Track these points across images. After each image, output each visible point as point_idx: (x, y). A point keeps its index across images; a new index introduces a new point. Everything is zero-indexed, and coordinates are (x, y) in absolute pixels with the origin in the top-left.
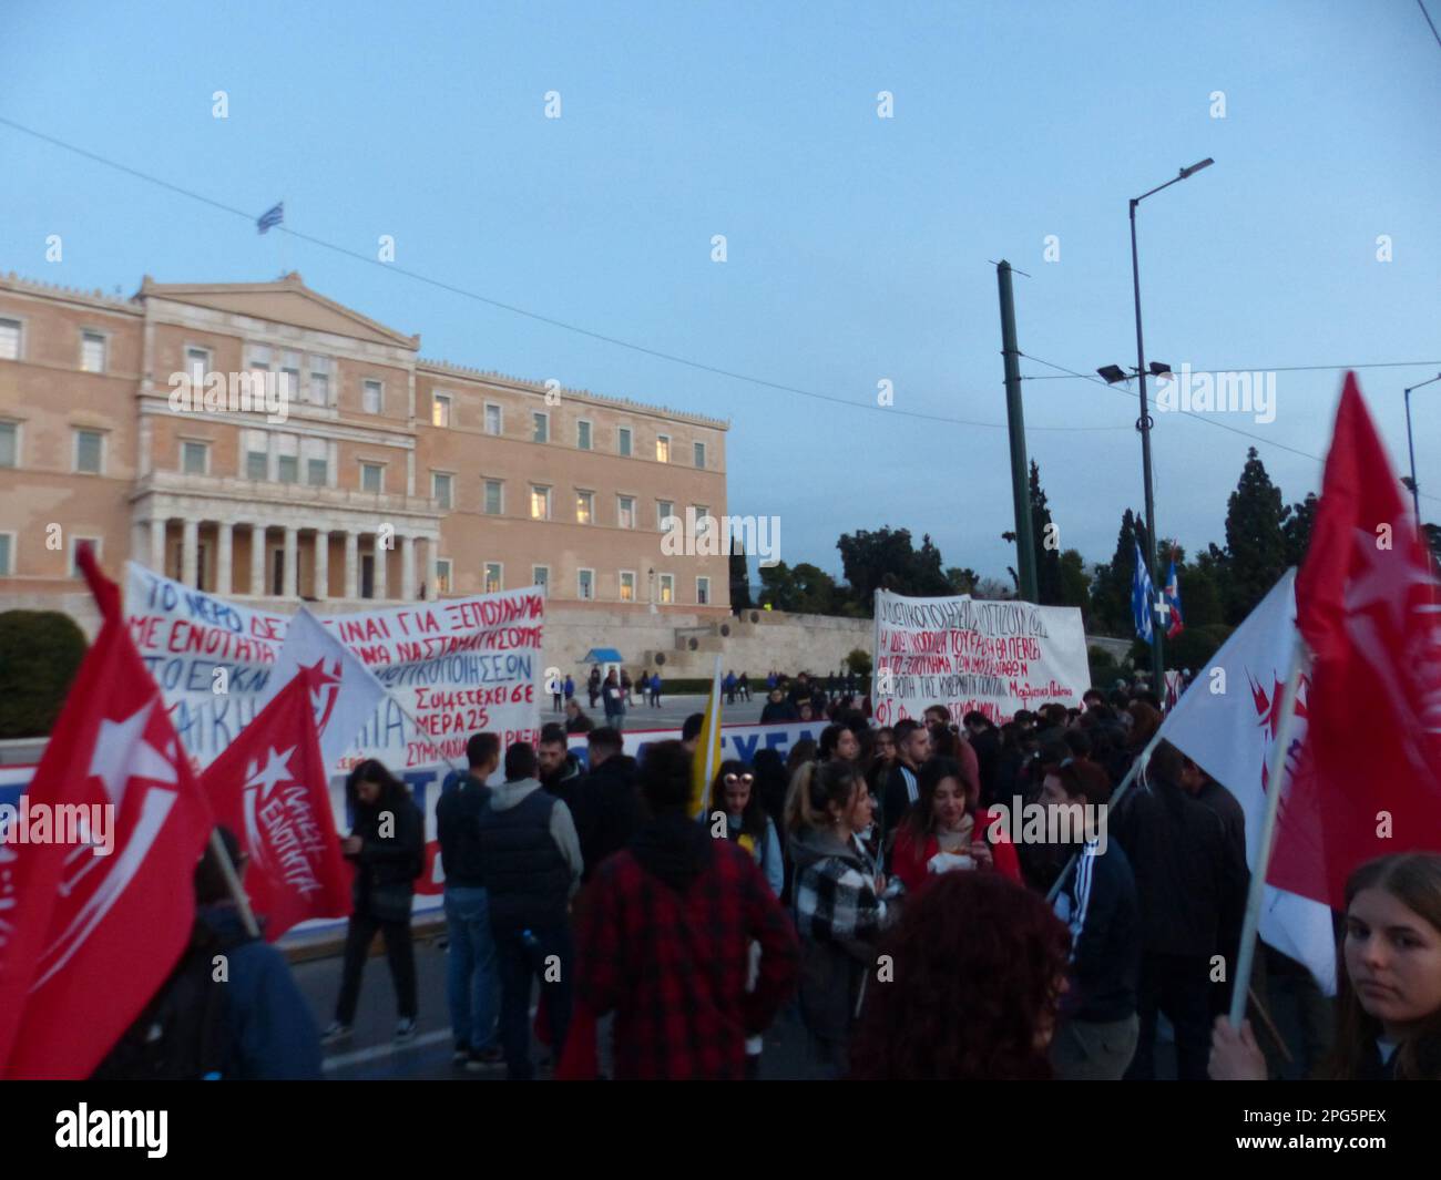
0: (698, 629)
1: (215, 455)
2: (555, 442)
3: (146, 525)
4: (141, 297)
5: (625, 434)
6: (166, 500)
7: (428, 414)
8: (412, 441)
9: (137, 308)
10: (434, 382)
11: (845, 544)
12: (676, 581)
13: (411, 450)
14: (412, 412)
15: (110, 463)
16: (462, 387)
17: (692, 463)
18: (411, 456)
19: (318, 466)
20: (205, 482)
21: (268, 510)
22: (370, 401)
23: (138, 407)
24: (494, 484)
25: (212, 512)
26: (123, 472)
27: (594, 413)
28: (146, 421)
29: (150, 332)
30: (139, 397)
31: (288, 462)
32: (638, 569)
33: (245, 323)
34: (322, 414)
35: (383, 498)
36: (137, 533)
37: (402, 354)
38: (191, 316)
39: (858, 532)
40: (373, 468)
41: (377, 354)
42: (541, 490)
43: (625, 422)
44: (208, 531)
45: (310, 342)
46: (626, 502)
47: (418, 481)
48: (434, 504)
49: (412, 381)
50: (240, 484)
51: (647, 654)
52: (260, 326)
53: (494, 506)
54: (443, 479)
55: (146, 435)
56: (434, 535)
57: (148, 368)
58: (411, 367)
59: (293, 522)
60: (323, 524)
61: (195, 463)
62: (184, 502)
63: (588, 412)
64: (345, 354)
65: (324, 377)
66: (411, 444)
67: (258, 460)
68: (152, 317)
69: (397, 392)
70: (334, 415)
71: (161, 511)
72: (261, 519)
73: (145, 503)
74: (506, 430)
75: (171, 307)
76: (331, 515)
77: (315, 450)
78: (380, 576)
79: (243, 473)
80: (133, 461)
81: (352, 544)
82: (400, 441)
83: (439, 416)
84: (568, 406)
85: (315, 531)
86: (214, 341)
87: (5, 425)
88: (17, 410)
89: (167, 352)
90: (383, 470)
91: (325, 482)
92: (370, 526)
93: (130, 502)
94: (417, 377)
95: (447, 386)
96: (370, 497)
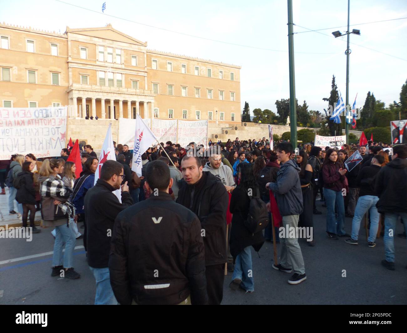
0: (229, 128)
1: (90, 79)
2: (188, 74)
3: (72, 99)
4: (66, 33)
5: (209, 70)
6: (77, 92)
7: (151, 66)
8: (146, 73)
9: (65, 36)
10: (152, 56)
11: (277, 103)
12: (225, 114)
13: (146, 76)
14: (146, 65)
15: (62, 82)
16: (160, 57)
17: (230, 79)
18: (146, 78)
19: (120, 82)
20: (87, 87)
21: (105, 94)
22: (134, 62)
23: (68, 65)
24: (171, 86)
25: (90, 95)
26: (66, 84)
27: (200, 64)
28: (70, 69)
29: (69, 43)
30: (68, 62)
31: (111, 81)
32: (213, 110)
33: (96, 39)
34: (120, 66)
35: (138, 91)
36: (70, 101)
37: (142, 48)
38: (81, 38)
39: (282, 99)
40: (135, 82)
41: (135, 48)
42: (185, 88)
43: (210, 67)
44: (89, 100)
45: (115, 44)
46: (210, 91)
47: (148, 85)
48: (153, 92)
49: (145, 55)
50: (97, 87)
51: (213, 135)
52: (101, 40)
53: (171, 92)
54: (156, 85)
55: (70, 73)
56: (152, 101)
57: (70, 54)
58: (145, 52)
59: (112, 98)
60: (121, 98)
61: (85, 81)
62: (81, 92)
63: (198, 64)
64: (126, 48)
65: (120, 55)
66: (146, 74)
67: (103, 80)
68: (69, 39)
69: (141, 59)
70: (123, 67)
71: (75, 95)
72: (103, 97)
73: (70, 94)
74: (174, 70)
75: (75, 35)
76: (123, 95)
77: (118, 77)
78: (138, 112)
79: (98, 84)
80: (68, 82)
81: (129, 104)
82: (142, 74)
83: (154, 66)
84: (192, 62)
85: (119, 100)
86: (88, 45)
87: (32, 72)
88: (35, 67)
89: (75, 49)
90: (138, 83)
91: (121, 86)
92: (134, 98)
93: (68, 93)
94: (147, 55)
95: (156, 57)
96: (135, 90)
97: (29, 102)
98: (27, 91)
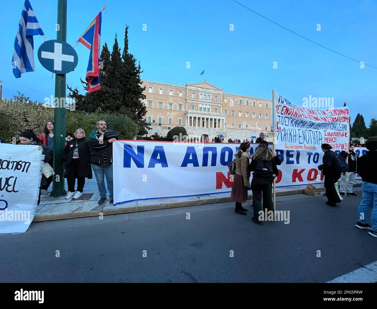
0: (268, 134)
1: (195, 108)
2: (243, 104)
3: (187, 117)
4: (186, 86)
5: (254, 103)
6: (190, 114)
7: (224, 101)
8: (221, 105)
9: (186, 87)
10: (225, 96)
12: (262, 126)
14: (222, 101)
15: (183, 109)
16: (229, 96)
17: (265, 107)
18: (221, 107)
19: (209, 109)
20: (194, 111)
21: (202, 115)
22: (216, 99)
23: (186, 101)
24: (233, 111)
25: (195, 115)
26: (185, 110)
27: (249, 99)
28: (187, 103)
29: (187, 90)
30: (186, 100)
31: (205, 108)
32: (255, 124)
33: (199, 88)
34: (209, 101)
35: (218, 113)
36: (186, 118)
37: (220, 92)
38: (193, 88)
40: (216, 109)
41: (217, 92)
42: (240, 112)
43: (254, 101)
44: (195, 118)
45: (208, 91)
46: (254, 114)
47: (222, 111)
48: (225, 114)
49: (222, 96)
50: (199, 112)
52: (201, 89)
53: (233, 115)
54: (226, 110)
55: (187, 105)
56: (225, 119)
57: (187, 96)
58: (222, 94)
59: (206, 117)
60: (210, 117)
61: (193, 109)
62: (192, 114)
63: (248, 99)
64: (212, 92)
65: (209, 96)
67: (201, 108)
68: (187, 89)
69: (220, 98)
70: (211, 101)
71: (189, 115)
72: (202, 117)
73: (187, 114)
74: (235, 103)
75: (190, 87)
76: (210, 116)
77: (208, 107)
78: (217, 125)
79: (199, 110)
80: (186, 109)
81: (213, 120)
82: (219, 105)
83: (225, 101)
84: (245, 99)
85: (208, 118)
86: (195, 91)
87: (171, 104)
88: (172, 102)
89: (189, 93)
90: (217, 109)
91: (209, 111)
92: (216, 117)
93: (185, 114)
94: (222, 95)
95: (227, 96)
96: (216, 113)
97: (169, 118)
98: (168, 113)
